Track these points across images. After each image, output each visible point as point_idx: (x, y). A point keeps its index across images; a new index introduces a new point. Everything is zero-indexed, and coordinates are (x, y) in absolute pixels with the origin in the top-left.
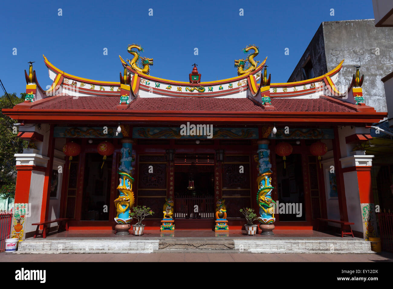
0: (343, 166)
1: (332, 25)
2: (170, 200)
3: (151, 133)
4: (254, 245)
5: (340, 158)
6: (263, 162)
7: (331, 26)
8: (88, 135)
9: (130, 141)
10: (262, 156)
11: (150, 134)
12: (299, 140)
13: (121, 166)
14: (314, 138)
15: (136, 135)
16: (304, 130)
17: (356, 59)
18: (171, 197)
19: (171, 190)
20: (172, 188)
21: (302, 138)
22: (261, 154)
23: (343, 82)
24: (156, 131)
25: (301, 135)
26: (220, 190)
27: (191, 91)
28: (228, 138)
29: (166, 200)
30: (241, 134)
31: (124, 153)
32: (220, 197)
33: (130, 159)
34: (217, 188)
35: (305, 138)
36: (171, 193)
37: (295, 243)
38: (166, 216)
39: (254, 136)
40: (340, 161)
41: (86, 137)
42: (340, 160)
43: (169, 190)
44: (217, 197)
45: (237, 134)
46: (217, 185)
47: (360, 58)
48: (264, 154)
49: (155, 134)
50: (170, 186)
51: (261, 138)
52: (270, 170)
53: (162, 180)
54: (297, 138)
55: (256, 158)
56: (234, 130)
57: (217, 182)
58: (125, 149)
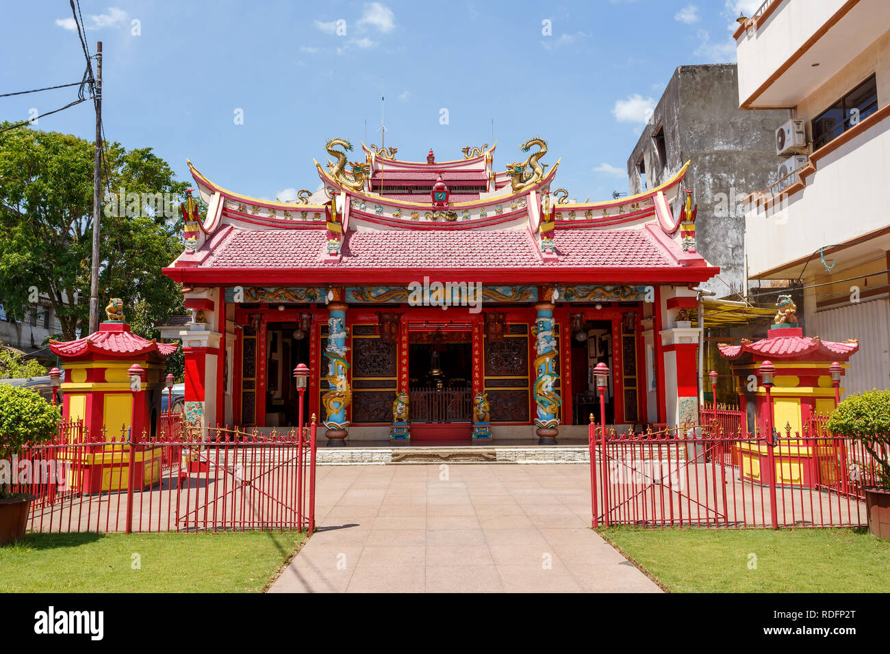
0: (664, 343)
1: (696, 73)
2: (403, 395)
3: (373, 295)
4: (522, 455)
5: (661, 330)
6: (544, 337)
7: (693, 75)
8: (278, 298)
9: (343, 307)
10: (542, 329)
11: (371, 296)
12: (600, 303)
13: (329, 346)
14: (623, 300)
15: (351, 298)
16: (608, 288)
17: (735, 139)
18: (404, 390)
19: (404, 380)
20: (405, 376)
21: (604, 300)
22: (541, 325)
23: (709, 182)
24: (381, 291)
25: (603, 294)
26: (480, 379)
27: (434, 219)
28: (491, 301)
29: (398, 395)
30: (511, 294)
31: (335, 325)
32: (481, 390)
33: (343, 335)
34: (477, 375)
35: (610, 300)
36: (404, 384)
37: (579, 452)
38: (397, 419)
39: (532, 298)
40: (660, 335)
41: (275, 301)
42: (660, 333)
43: (400, 380)
44: (476, 390)
45: (506, 294)
46: (476, 372)
47: (742, 137)
48: (545, 325)
49: (379, 296)
50: (401, 373)
51: (541, 302)
52: (554, 349)
53: (389, 364)
54: (597, 300)
55: (534, 331)
56: (500, 290)
57: (477, 366)
58: (335, 320)
